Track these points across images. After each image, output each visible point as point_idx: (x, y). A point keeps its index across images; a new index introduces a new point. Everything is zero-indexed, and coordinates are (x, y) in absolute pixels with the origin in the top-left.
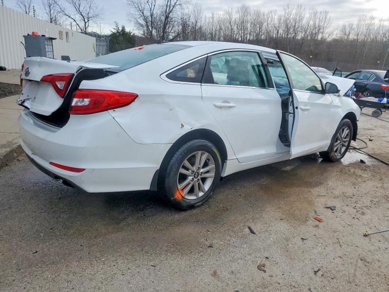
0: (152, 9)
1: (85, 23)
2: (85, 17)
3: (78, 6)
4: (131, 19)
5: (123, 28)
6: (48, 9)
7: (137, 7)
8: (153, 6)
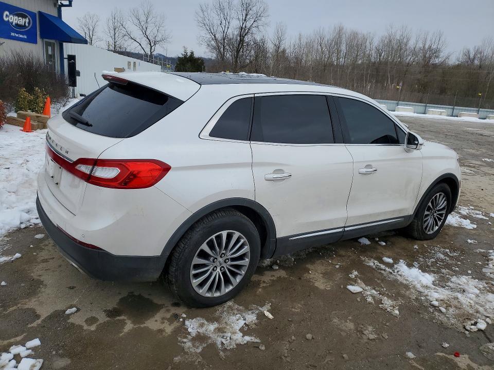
0: (226, 31)
1: (151, 47)
2: (151, 41)
3: (145, 29)
4: (201, 42)
5: (192, 53)
6: (112, 32)
7: (209, 29)
8: (226, 29)
